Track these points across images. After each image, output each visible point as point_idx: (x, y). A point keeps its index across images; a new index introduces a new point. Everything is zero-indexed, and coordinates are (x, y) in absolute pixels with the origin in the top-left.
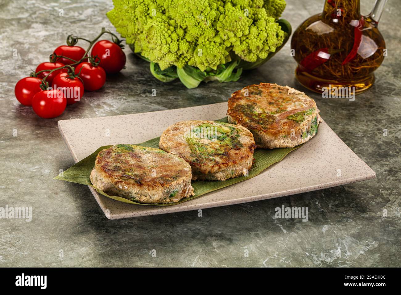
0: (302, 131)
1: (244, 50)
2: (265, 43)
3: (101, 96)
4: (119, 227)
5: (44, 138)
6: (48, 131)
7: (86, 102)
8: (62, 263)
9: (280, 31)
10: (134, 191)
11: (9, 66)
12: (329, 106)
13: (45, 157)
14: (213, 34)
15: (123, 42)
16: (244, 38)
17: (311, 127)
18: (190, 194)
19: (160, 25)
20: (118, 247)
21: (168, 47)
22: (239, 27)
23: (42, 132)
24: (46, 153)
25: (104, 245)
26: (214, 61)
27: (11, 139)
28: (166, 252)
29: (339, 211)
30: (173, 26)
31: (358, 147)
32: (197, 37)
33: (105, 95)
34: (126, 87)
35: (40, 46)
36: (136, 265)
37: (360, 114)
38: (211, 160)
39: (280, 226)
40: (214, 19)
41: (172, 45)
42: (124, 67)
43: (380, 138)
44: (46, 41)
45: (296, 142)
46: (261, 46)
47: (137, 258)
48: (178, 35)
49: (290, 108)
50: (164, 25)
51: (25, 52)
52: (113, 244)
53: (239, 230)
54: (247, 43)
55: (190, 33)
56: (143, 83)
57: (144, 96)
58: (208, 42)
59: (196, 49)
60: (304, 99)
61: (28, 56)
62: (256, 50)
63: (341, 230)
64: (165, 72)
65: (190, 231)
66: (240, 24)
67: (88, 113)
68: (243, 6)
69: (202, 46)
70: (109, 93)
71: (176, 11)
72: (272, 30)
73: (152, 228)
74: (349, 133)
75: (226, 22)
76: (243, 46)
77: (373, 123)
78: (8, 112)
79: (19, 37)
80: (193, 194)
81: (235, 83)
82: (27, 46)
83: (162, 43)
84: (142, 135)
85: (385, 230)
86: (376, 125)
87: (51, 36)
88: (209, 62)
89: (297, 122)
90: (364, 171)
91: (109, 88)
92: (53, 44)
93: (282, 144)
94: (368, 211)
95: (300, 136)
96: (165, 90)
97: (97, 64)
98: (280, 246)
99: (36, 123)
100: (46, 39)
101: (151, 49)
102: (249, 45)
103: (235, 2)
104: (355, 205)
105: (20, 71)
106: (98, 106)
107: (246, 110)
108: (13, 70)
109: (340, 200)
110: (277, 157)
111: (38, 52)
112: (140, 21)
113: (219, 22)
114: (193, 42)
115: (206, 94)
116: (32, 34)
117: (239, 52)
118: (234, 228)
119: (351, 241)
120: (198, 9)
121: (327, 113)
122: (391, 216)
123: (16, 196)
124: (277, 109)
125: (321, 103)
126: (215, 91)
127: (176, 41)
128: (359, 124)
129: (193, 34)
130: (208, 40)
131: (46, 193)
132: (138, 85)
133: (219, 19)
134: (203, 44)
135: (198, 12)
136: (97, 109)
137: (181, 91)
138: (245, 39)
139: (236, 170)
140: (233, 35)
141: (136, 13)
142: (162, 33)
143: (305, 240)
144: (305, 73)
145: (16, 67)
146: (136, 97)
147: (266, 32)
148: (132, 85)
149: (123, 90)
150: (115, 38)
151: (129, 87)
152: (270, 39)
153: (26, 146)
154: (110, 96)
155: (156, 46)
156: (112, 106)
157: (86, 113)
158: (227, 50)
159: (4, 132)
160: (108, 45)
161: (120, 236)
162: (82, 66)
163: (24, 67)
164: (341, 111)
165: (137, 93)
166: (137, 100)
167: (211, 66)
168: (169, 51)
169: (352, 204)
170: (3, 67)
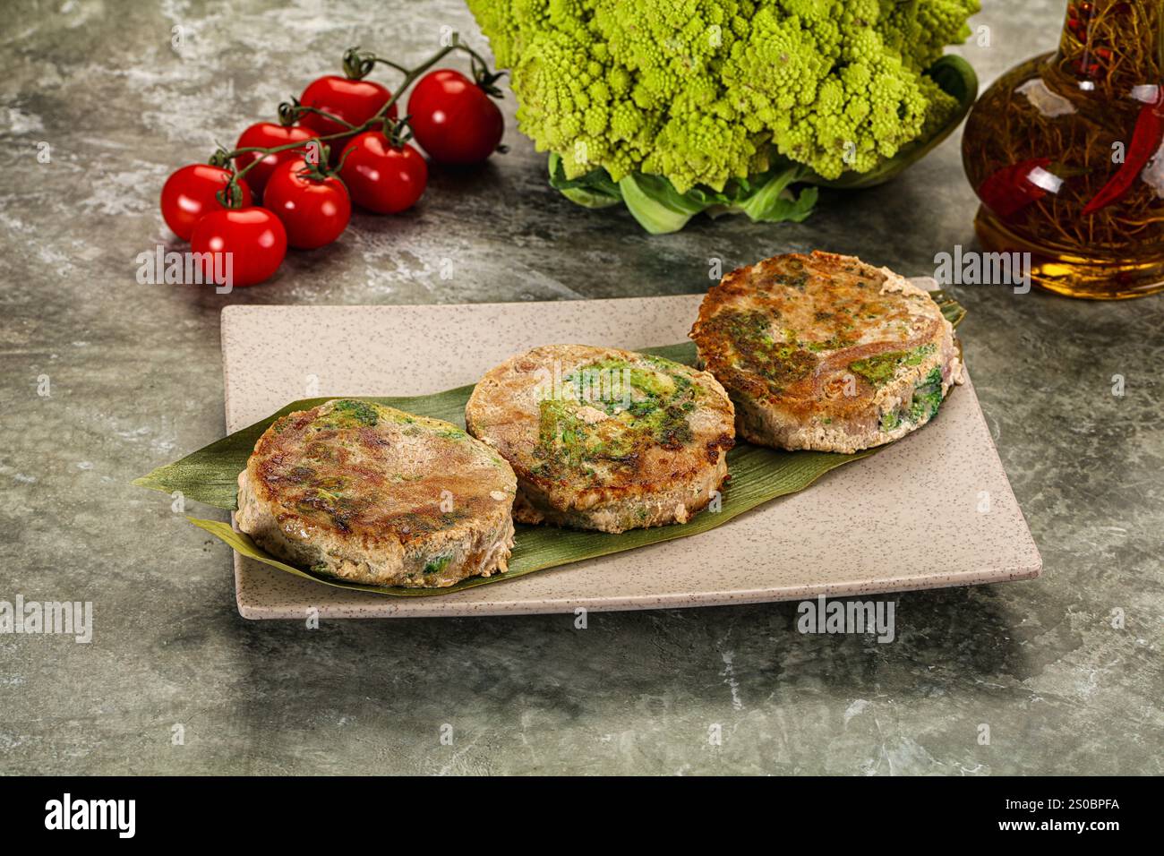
0: (880, 409)
1: (800, 146)
2: (865, 129)
3: (403, 232)
4: (289, 636)
5: (199, 345)
7: (358, 245)
8: (97, 722)
9: (912, 100)
10: (326, 545)
11: (191, 116)
12: (1034, 327)
13: (177, 402)
14: (706, 94)
16: (804, 113)
17: (915, 400)
18: (493, 566)
19: (557, 58)
20: (263, 695)
21: (579, 120)
22: (781, 83)
23: (202, 324)
24: (184, 390)
25: (227, 684)
26: (707, 171)
27: (109, 337)
28: (387, 724)
29: (920, 659)
30: (599, 62)
31: (1063, 466)
32: (666, 100)
33: (418, 229)
34: (484, 210)
35: (297, 61)
36: (289, 753)
37: (1116, 361)
38: (583, 474)
39: (732, 685)
40: (712, 54)
41: (590, 113)
42: (501, 145)
43: (1140, 446)
44: (316, 49)
45: (861, 441)
46: (849, 137)
47: (300, 734)
48: (610, 88)
49: (869, 337)
50: (571, 56)
51: (251, 76)
52: (255, 682)
53: (612, 685)
54: (810, 124)
55: (645, 83)
56: (534, 202)
57: (521, 243)
58: (695, 115)
59: (662, 130)
60: (920, 312)
61: (253, 90)
62: (834, 150)
64: (583, 185)
65: (477, 670)
66: (783, 73)
67: (346, 281)
68: (810, 18)
69: (678, 123)
70: (431, 223)
71: (613, 20)
73: (378, 648)
74: (1058, 417)
75: (747, 63)
76: (798, 134)
77: (1140, 396)
79: (249, 30)
80: (504, 569)
81: (794, 228)
82: (260, 59)
83: (559, 108)
84: (445, 369)
85: (1026, 735)
86: (1146, 403)
88: (694, 171)
89: (871, 383)
90: (1010, 552)
91: (439, 209)
93: (818, 441)
94: (1001, 671)
95: (873, 424)
96: (587, 232)
98: (703, 748)
99: (196, 297)
100: (319, 42)
101: (535, 120)
102: (815, 131)
103: (786, 7)
104: (973, 647)
105: (215, 133)
106: (384, 264)
107: (744, 329)
108: (199, 127)
109: (937, 625)
110: (795, 477)
111: (283, 80)
112: (522, 36)
113: (728, 62)
114: (655, 109)
115: (696, 256)
116: (288, 24)
117: (787, 148)
118: (603, 675)
119: (913, 756)
120: (667, 22)
121: (1020, 347)
122: (1061, 694)
123: (54, 510)
124: (831, 335)
125: (1017, 315)
126: (727, 246)
127: (603, 105)
128: (1100, 394)
129: (652, 90)
130: (698, 108)
131: (135, 511)
132: (522, 206)
133: (729, 54)
134: (681, 119)
135: (664, 31)
136: (376, 271)
137: (631, 237)
138: (807, 116)
139: (654, 508)
140: (766, 102)
141: (513, 10)
142: (562, 79)
143: (783, 737)
144: (992, 220)
145: (210, 121)
146: (498, 245)
147: (868, 99)
148: (503, 206)
149: (471, 219)
150: (478, 67)
151: (493, 211)
152: (879, 121)
153: (140, 365)
154: (427, 235)
155: (546, 115)
156: (420, 267)
157: (341, 280)
158: (754, 140)
159: (100, 314)
160: (457, 87)
161: (282, 663)
162: (363, 142)
163: (230, 123)
164: (1064, 347)
165: (506, 231)
166: (497, 253)
167: (705, 181)
168: (582, 129)
169: (965, 643)
170: (175, 117)
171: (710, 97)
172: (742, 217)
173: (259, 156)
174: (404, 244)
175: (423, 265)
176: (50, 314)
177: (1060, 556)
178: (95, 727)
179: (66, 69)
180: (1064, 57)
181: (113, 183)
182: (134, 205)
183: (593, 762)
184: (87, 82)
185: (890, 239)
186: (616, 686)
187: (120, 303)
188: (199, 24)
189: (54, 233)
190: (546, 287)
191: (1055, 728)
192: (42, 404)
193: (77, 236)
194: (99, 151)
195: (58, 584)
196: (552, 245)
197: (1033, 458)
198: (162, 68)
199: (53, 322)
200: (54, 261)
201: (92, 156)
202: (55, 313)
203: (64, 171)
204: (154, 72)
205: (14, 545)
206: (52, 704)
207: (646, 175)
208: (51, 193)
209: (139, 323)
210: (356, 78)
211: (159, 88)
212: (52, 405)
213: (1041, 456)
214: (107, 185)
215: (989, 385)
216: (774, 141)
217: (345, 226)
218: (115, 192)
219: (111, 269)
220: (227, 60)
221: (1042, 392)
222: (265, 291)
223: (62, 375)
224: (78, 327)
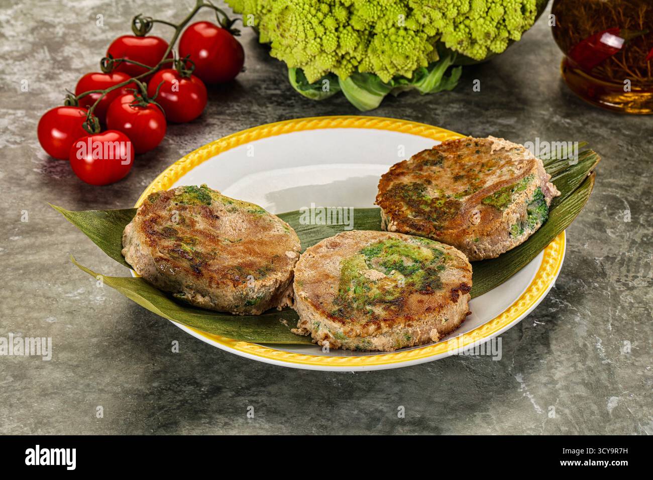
1: (462, 41)
2: (501, 24)
3: (199, 133)
4: (232, 413)
7: (173, 146)
11: (27, 75)
12: (622, 137)
15: (237, 22)
16: (462, 19)
19: (301, 4)
21: (319, 43)
24: (97, 259)
26: (406, 65)
27: (32, 231)
32: (373, 22)
33: (207, 129)
34: (246, 111)
35: (85, 29)
39: (529, 397)
41: (326, 38)
42: (243, 67)
46: (493, 31)
48: (336, 20)
50: (309, 2)
51: (58, 43)
53: (453, 410)
54: (466, 26)
55: (359, 14)
56: (277, 102)
58: (393, 30)
59: (372, 43)
61: (62, 52)
62: (483, 41)
63: (641, 406)
64: (316, 86)
65: (364, 415)
69: (383, 37)
70: (214, 124)
73: (294, 411)
76: (460, 33)
78: (27, 174)
79: (46, 12)
81: (449, 95)
82: (60, 31)
83: (306, 37)
87: (105, 7)
88: (396, 67)
91: (215, 114)
97: (189, 72)
99: (80, 196)
100: (94, 13)
101: (287, 47)
102: (470, 30)
105: (47, 84)
108: (35, 82)
109: (640, 339)
111: (80, 43)
114: (366, 29)
117: (453, 44)
121: (619, 152)
125: (609, 131)
126: (412, 113)
127: (334, 31)
129: (364, 17)
130: (393, 25)
131: (97, 346)
132: (269, 105)
134: (384, 34)
138: (463, 20)
140: (441, 15)
142: (306, 18)
143: (576, 428)
144: (578, 71)
145: (41, 76)
147: (502, 5)
148: (257, 106)
149: (240, 118)
150: (221, 17)
151: (252, 111)
152: (511, 18)
153: (61, 247)
155: (297, 43)
158: (430, 41)
160: (211, 32)
163: (55, 76)
164: (646, 147)
167: (401, 73)
168: (322, 50)
170: (16, 77)
172: (415, 92)
182: (13, 140)
185: (510, 93)
186: (456, 410)
187: (30, 207)
188: (10, 12)
195: (64, 403)
205: (25, 381)
207: (361, 75)
209: (48, 219)
210: (141, 34)
212: (13, 282)
215: (610, 178)
216: (442, 40)
217: (163, 135)
219: (14, 185)
220: (38, 34)
221: (645, 177)
222: (124, 185)
223: (12, 261)
224: (8, 227)
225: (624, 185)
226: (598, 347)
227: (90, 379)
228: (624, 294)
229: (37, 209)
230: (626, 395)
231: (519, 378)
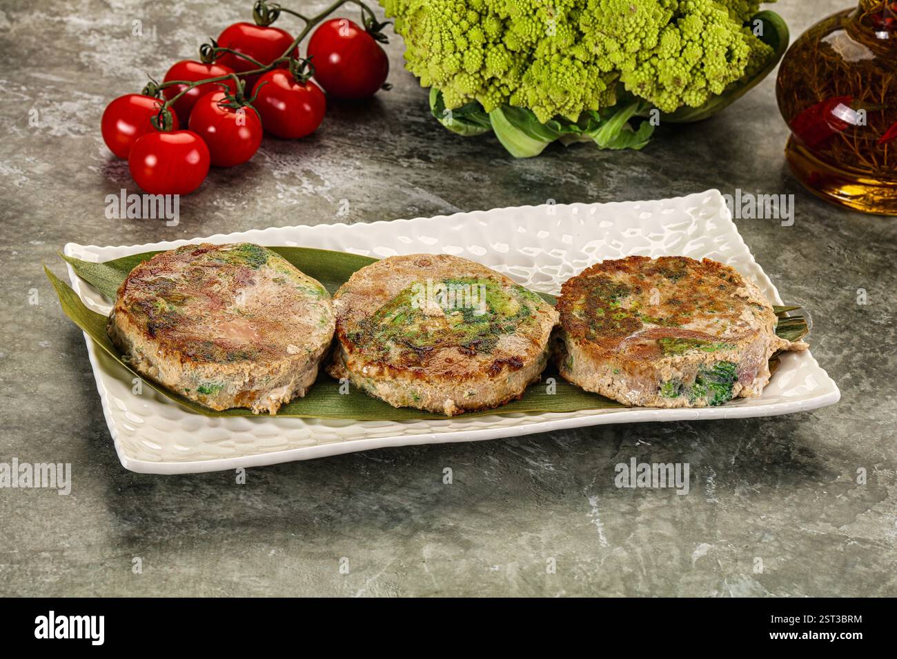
1: (644, 84)
2: (698, 70)
3: (306, 154)
4: (224, 485)
6: (152, 228)
7: (268, 165)
8: (65, 554)
9: (737, 46)
11: (121, 56)
12: (837, 238)
14: (566, 39)
15: (387, 27)
16: (647, 56)
19: (441, 7)
20: (204, 532)
21: (459, 60)
22: (631, 30)
23: (139, 227)
25: (174, 523)
26: (566, 104)
28: (310, 555)
29: (754, 510)
30: (476, 11)
31: (866, 351)
32: (532, 43)
33: (318, 151)
34: (373, 137)
35: (210, 12)
39: (598, 524)
40: (572, 5)
41: (468, 54)
42: (385, 84)
46: (685, 78)
47: (237, 563)
48: (485, 33)
50: (453, 6)
51: (171, 23)
52: (197, 522)
53: (498, 524)
54: (652, 66)
55: (515, 29)
56: (415, 131)
57: (405, 165)
58: (556, 57)
59: (528, 69)
61: (173, 35)
62: (671, 87)
64: (459, 115)
65: (384, 513)
66: (632, 22)
67: (259, 194)
69: (542, 64)
70: (329, 147)
72: (716, 41)
73: (300, 495)
74: (861, 311)
75: (602, 13)
76: (642, 74)
78: (79, 171)
82: (178, 10)
83: (442, 49)
85: (843, 572)
88: (554, 104)
91: (334, 135)
92: (239, 10)
94: (821, 520)
96: (461, 155)
98: (576, 577)
101: (421, 60)
102: (656, 72)
105: (142, 70)
106: (291, 179)
108: (128, 66)
111: (199, 27)
113: (585, 12)
114: (524, 52)
115: (553, 177)
117: (632, 86)
119: (751, 589)
121: (826, 254)
122: (871, 538)
123: (21, 380)
126: (579, 169)
127: (480, 47)
129: (521, 35)
130: (558, 51)
132: (405, 134)
133: (586, 6)
134: (545, 60)
136: (284, 186)
137: (498, 160)
138: (650, 58)
140: (617, 46)
142: (445, 25)
143: (642, 571)
144: (801, 148)
145: (138, 60)
146: (385, 166)
147: (702, 45)
148: (389, 133)
149: (362, 144)
150: (367, 17)
151: (381, 138)
152: (710, 63)
154: (326, 157)
155: (431, 55)
156: (322, 183)
157: (255, 193)
158: (605, 78)
159: (51, 218)
160: (349, 32)
161: (220, 506)
162: (271, 78)
163: (155, 62)
164: (863, 254)
165: (392, 154)
166: (386, 172)
167: (563, 113)
168: (461, 67)
169: (790, 497)
170: (108, 56)
171: (570, 41)
172: (592, 145)
173: (184, 89)
174: (307, 164)
175: (323, 181)
176: (9, 218)
177: (866, 424)
178: (63, 557)
179: (14, 16)
180: (864, 12)
181: (58, 110)
182: (77, 129)
183: (485, 588)
184: (32, 26)
185: (714, 164)
186: (501, 525)
187: (69, 209)
189: (9, 151)
190: (429, 201)
191: (867, 566)
192: (7, 293)
193: (29, 154)
194: (45, 83)
195: (26, 441)
196: (432, 166)
197: (841, 345)
198: (96, 16)
199: (13, 225)
200: (11, 174)
201: (38, 87)
202: (13, 217)
203: (16, 100)
204: (89, 19)
206: (27, 538)
207: (513, 107)
208: (6, 118)
210: (264, 25)
211: (93, 32)
212: (15, 294)
213: (847, 343)
214: (53, 111)
215: (802, 284)
216: (621, 80)
217: (257, 149)
218: (60, 118)
219: (59, 181)
220: (151, 10)
221: (847, 290)
222: (191, 201)
223: (22, 269)
224: (34, 229)
225: (816, 296)
226: (710, 481)
227: (67, 419)
228: (766, 425)
229: (75, 213)
230: (721, 544)
231: (593, 501)
